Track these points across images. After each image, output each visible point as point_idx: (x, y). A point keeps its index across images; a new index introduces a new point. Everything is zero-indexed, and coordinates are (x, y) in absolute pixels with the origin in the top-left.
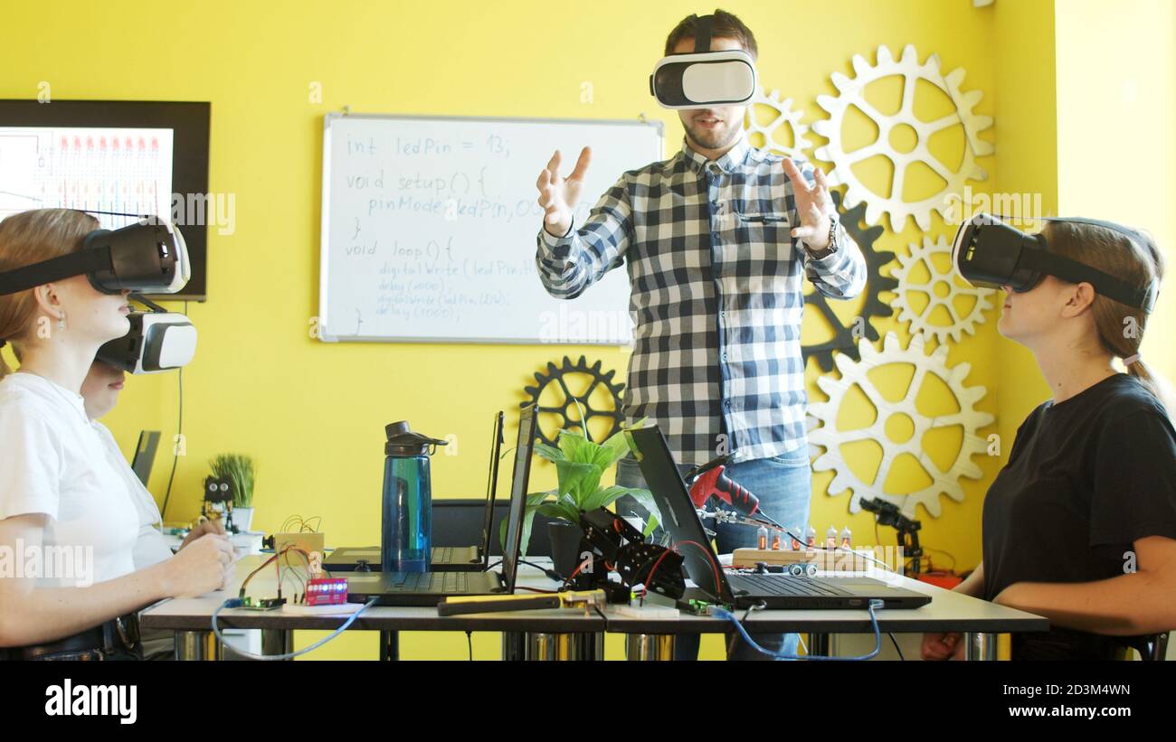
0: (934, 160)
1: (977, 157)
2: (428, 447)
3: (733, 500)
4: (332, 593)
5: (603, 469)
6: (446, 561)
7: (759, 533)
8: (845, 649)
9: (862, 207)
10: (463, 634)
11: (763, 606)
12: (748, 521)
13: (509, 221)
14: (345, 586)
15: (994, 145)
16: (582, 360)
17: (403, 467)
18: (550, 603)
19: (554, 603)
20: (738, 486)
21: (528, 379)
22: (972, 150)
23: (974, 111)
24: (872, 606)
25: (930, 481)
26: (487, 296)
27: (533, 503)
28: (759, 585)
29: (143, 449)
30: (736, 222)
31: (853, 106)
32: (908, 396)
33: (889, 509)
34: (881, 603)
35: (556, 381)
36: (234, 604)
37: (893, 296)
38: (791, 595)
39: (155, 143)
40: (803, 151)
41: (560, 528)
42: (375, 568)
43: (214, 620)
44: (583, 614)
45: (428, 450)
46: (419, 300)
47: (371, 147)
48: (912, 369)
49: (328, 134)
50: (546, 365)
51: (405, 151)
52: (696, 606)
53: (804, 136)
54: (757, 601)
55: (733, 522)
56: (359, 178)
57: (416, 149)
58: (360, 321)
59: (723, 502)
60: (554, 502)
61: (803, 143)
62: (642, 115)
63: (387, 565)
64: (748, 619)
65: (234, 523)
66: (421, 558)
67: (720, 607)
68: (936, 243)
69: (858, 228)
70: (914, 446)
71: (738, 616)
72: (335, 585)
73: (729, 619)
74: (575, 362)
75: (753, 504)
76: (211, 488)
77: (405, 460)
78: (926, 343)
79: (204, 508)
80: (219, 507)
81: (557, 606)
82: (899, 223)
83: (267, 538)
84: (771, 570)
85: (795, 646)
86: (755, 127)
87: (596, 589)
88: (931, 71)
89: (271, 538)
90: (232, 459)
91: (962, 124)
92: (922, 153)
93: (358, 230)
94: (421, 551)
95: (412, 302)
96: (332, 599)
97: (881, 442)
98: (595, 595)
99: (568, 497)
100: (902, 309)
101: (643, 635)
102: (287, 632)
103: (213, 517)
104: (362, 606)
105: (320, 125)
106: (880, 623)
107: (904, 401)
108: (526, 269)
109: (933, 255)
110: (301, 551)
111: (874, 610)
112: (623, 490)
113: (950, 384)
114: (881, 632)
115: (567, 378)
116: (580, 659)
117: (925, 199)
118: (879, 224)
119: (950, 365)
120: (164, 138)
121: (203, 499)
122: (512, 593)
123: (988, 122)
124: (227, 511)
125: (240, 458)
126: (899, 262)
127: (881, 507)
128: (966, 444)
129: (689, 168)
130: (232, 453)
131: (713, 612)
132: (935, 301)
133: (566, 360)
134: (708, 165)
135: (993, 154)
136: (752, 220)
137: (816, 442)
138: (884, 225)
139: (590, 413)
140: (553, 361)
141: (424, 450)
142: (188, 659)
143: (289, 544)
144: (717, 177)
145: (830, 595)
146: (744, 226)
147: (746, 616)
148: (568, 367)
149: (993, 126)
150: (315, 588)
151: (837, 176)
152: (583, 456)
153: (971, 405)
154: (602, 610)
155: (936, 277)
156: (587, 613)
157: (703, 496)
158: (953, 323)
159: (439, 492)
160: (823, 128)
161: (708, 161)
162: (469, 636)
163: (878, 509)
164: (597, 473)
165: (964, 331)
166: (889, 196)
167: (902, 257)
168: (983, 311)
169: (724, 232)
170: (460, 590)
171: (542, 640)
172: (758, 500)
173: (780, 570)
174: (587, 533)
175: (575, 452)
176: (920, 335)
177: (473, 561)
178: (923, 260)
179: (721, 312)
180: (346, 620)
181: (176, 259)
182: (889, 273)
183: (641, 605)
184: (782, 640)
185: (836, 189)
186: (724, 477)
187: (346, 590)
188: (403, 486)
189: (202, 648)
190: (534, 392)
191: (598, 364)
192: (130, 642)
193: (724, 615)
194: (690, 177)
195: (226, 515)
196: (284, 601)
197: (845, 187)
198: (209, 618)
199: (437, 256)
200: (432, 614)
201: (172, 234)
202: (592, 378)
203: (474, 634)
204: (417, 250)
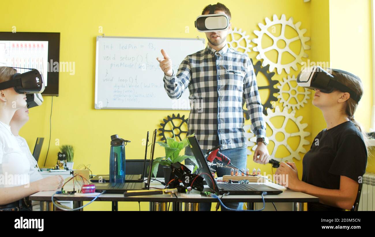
0: (291, 51)
1: (305, 50)
2: (124, 143)
3: (222, 159)
4: (90, 189)
5: (180, 150)
6: (131, 179)
7: (231, 170)
8: (259, 207)
9: (268, 66)
10: (137, 203)
11: (228, 194)
12: (227, 167)
13: (155, 71)
14: (94, 187)
15: (310, 46)
16: (179, 115)
17: (116, 149)
18: (160, 193)
19: (161, 193)
20: (224, 155)
21: (161, 121)
22: (303, 47)
23: (304, 35)
24: (263, 194)
25: (290, 154)
26: (148, 94)
27: (158, 161)
28: (228, 187)
29: (38, 143)
30: (225, 73)
31: (265, 34)
32: (283, 127)
33: (276, 163)
34: (266, 192)
35: (170, 122)
36: (59, 193)
37: (278, 94)
38: (238, 190)
39: (42, 46)
40: (249, 48)
41: (167, 169)
42: (107, 181)
43: (52, 198)
44: (170, 196)
45: (124, 144)
46: (127, 96)
47: (111, 47)
48: (284, 118)
49: (98, 43)
50: (167, 116)
51: (122, 48)
52: (206, 194)
53: (249, 44)
54: (226, 192)
55: (222, 167)
56: (107, 57)
57: (126, 48)
58: (108, 103)
59: (219, 160)
60: (164, 160)
61: (249, 45)
62: (198, 37)
63: (110, 181)
64: (223, 198)
65: (67, 167)
66: (122, 178)
67: (214, 194)
68: (292, 78)
69: (267, 73)
70: (285, 143)
71: (219, 197)
72: (91, 187)
73: (216, 198)
74: (176, 116)
75: (228, 161)
76: (60, 156)
77: (117, 147)
78: (288, 110)
79: (57, 162)
80: (62, 162)
81: (162, 193)
82: (280, 71)
83: (71, 172)
84: (234, 182)
85: (243, 207)
86: (234, 40)
87: (174, 188)
88: (290, 23)
89: (73, 171)
90: (67, 147)
91: (300, 40)
92: (287, 49)
93: (107, 73)
94: (122, 176)
95: (125, 96)
96: (90, 191)
97: (274, 141)
98: (174, 190)
99: (169, 158)
100: (281, 99)
101: (190, 203)
102: (81, 202)
103: (60, 165)
104: (100, 193)
105: (95, 40)
106: (265, 199)
107: (282, 128)
108: (161, 86)
109: (291, 81)
110: (80, 176)
111: (264, 195)
112: (187, 157)
113: (296, 123)
114: (265, 202)
115: (174, 121)
116: (174, 211)
117: (288, 63)
118: (273, 72)
119: (296, 117)
120: (45, 44)
121: (57, 159)
122: (148, 189)
123: (308, 39)
124: (65, 163)
125: (69, 146)
126: (280, 84)
127: (273, 162)
128: (301, 142)
129: (210, 53)
130: (67, 145)
131: (212, 196)
132: (291, 96)
133: (173, 115)
134: (216, 53)
135: (310, 49)
136: (230, 72)
137: (253, 141)
138: (275, 71)
139: (181, 132)
140: (169, 115)
141: (123, 144)
142: (44, 211)
143: (77, 174)
144: (219, 57)
145: (250, 190)
146: (228, 74)
147: (222, 197)
148: (174, 117)
149: (310, 40)
150: (85, 188)
151: (260, 56)
152: (174, 146)
153: (303, 129)
154: (176, 195)
155: (292, 88)
156: (172, 196)
157: (212, 159)
158: (297, 103)
159: (128, 157)
160: (256, 41)
161: (216, 51)
162: (139, 203)
163: (273, 163)
164: (178, 151)
165: (300, 106)
166: (277, 62)
167: (281, 82)
168: (307, 99)
169: (221, 75)
170: (132, 189)
171: (157, 204)
172: (230, 160)
173: (237, 182)
174: (173, 170)
175: (171, 145)
176: (287, 107)
177: (139, 179)
178: (287, 83)
179: (218, 102)
180: (94, 198)
181: (42, 83)
182: (277, 87)
183: (189, 193)
184: (238, 204)
185: (260, 60)
186: (219, 152)
187: (95, 188)
188: (116, 155)
189: (49, 207)
190: (163, 125)
191: (184, 116)
192: (28, 205)
193: (215, 196)
194: (210, 56)
195: (64, 164)
196: (76, 192)
197: (263, 60)
198: (51, 197)
199: (132, 82)
200: (122, 196)
201: (41, 75)
202: (182, 121)
203: (141, 202)
204: (126, 80)
